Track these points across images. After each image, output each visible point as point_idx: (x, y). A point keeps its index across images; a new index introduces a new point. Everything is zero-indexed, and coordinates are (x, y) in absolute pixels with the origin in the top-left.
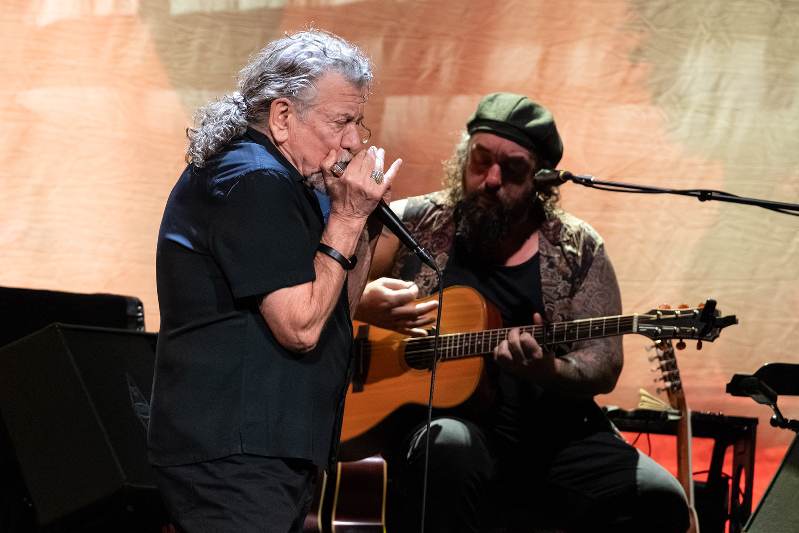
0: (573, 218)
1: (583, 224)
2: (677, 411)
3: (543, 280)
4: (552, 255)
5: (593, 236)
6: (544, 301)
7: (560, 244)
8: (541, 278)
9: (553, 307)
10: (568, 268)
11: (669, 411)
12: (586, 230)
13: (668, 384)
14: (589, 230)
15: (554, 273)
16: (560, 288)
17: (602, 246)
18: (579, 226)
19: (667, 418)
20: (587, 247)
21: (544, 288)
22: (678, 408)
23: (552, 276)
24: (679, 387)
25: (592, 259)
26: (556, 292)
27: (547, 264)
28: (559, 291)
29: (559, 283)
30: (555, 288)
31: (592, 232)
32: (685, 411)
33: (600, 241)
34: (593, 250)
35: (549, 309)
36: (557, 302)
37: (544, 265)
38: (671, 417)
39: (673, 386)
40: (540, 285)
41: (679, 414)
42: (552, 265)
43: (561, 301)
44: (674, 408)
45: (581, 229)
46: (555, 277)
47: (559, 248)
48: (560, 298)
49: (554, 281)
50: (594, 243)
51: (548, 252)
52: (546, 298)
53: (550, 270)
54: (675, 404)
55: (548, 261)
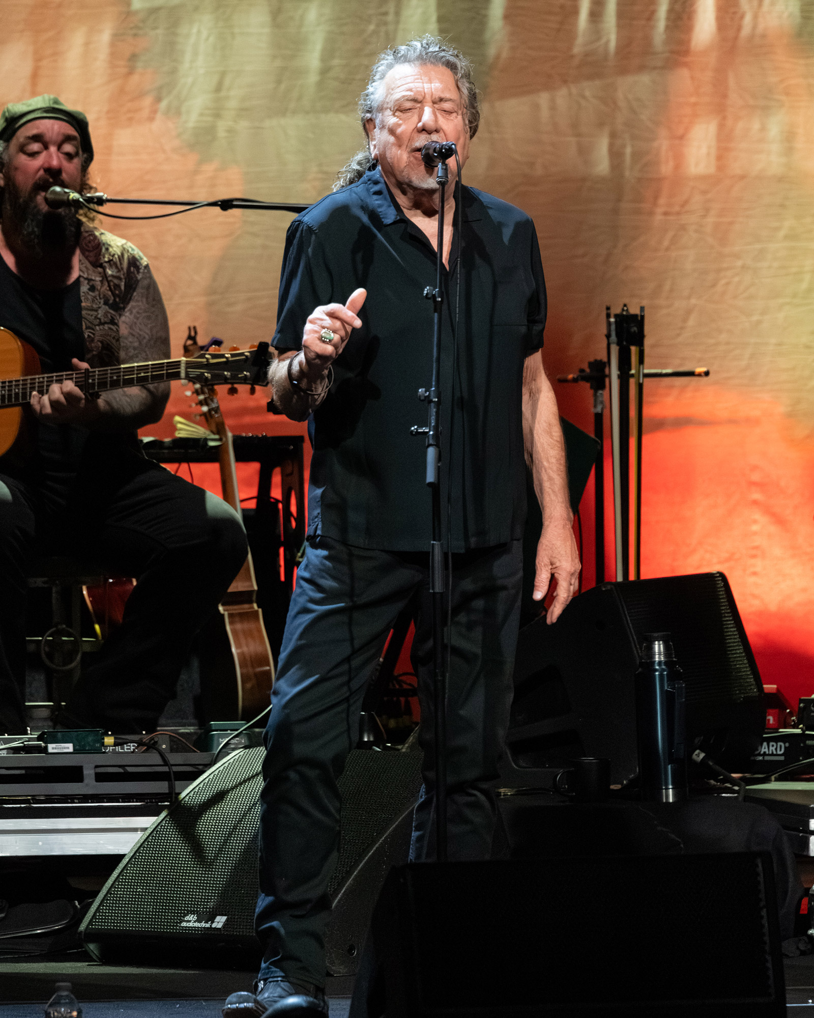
0: (115, 237)
1: (126, 244)
2: (217, 437)
3: (83, 304)
4: (93, 278)
5: (137, 256)
6: (84, 327)
7: (101, 266)
8: (81, 302)
9: (94, 334)
10: (110, 293)
11: (208, 437)
12: (130, 250)
13: (205, 409)
14: (133, 250)
15: (95, 297)
16: (100, 313)
17: (147, 267)
18: (122, 246)
19: (207, 444)
20: (132, 269)
21: (84, 312)
22: (218, 433)
23: (93, 301)
24: (217, 410)
25: (137, 281)
26: (96, 318)
27: (88, 287)
28: (99, 316)
29: (99, 308)
30: (95, 313)
31: (137, 252)
32: (226, 436)
33: (145, 261)
34: (138, 272)
35: (88, 335)
36: (97, 328)
37: (84, 288)
38: (212, 444)
39: (210, 411)
40: (80, 309)
41: (220, 440)
42: (92, 288)
43: (101, 327)
44: (214, 434)
45: (124, 249)
46: (96, 301)
47: (100, 270)
48: (101, 324)
49: (95, 306)
50: (138, 264)
51: (88, 274)
52: (86, 324)
53: (91, 293)
54: (214, 429)
55: (88, 284)
